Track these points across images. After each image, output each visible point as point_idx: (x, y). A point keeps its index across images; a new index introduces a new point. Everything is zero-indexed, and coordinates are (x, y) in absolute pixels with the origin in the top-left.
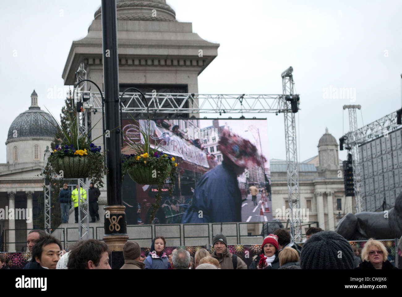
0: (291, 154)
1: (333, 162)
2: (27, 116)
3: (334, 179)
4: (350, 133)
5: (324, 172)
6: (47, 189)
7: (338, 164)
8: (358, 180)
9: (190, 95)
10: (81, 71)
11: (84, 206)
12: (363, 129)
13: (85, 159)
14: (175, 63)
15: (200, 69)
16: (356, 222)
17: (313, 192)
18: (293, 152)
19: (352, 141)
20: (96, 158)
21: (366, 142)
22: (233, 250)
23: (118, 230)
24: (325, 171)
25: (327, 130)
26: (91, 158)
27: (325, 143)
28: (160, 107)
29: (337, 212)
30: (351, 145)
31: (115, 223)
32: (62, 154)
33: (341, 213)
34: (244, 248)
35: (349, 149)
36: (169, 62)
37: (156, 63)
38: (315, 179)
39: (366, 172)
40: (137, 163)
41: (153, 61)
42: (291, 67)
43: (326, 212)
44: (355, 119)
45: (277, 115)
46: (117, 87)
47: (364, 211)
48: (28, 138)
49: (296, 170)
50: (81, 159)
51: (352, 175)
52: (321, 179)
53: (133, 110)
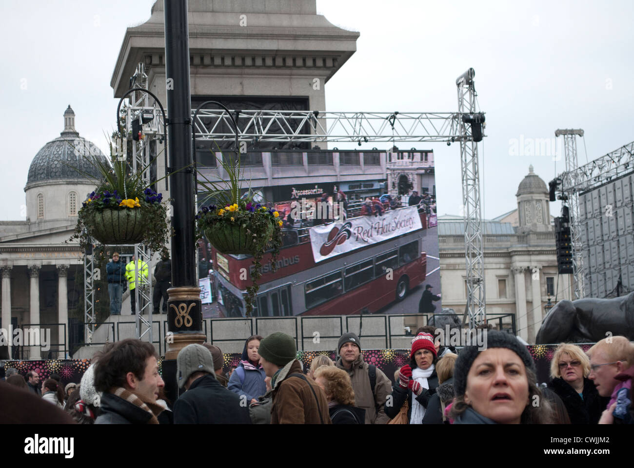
0: (471, 206)
1: (541, 220)
2: (59, 146)
3: (542, 246)
4: (566, 174)
5: (527, 236)
6: (88, 261)
7: (549, 224)
8: (578, 248)
9: (311, 113)
10: (139, 76)
11: (144, 288)
12: (587, 168)
13: (136, 213)
14: (289, 62)
15: (328, 72)
16: (573, 315)
17: (508, 266)
18: (474, 205)
19: (570, 186)
20: (154, 212)
21: (591, 187)
22: (378, 357)
23: (189, 325)
24: (529, 234)
25: (531, 169)
26: (147, 212)
27: (529, 190)
28: (264, 133)
29: (546, 298)
30: (568, 192)
31: (185, 315)
32: (101, 205)
33: (551, 301)
34: (396, 354)
35: (564, 198)
36: (279, 62)
37: (259, 62)
38: (511, 246)
39: (591, 236)
40: (221, 220)
41: (254, 60)
42: (471, 69)
43: (530, 299)
44: (575, 152)
45: (449, 145)
46: (187, 100)
47: (587, 296)
48: (60, 181)
49: (479, 231)
50: (130, 213)
51: (569, 240)
52: (522, 247)
53: (221, 137)
